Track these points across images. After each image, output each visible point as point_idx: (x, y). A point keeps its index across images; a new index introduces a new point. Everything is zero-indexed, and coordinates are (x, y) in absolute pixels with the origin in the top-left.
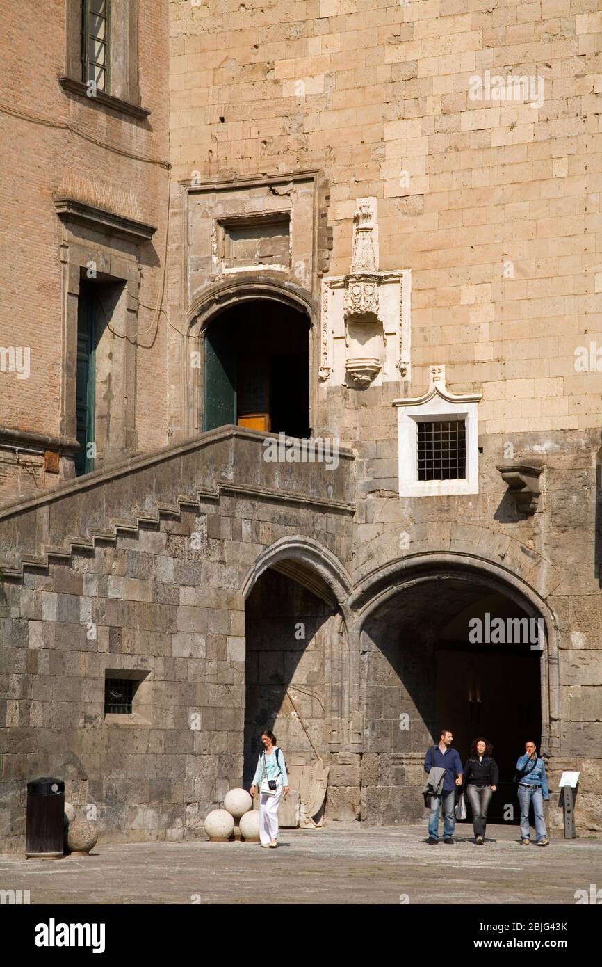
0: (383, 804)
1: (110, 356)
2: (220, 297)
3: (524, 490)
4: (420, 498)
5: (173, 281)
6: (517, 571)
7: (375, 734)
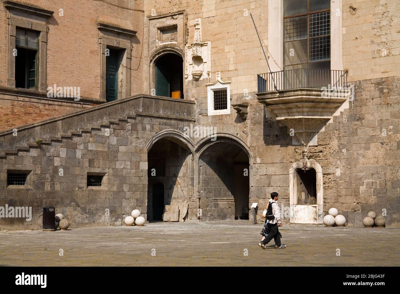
0: (209, 214)
1: (122, 73)
2: (158, 53)
3: (241, 112)
4: (214, 116)
5: (145, 48)
6: (241, 139)
7: (206, 192)
